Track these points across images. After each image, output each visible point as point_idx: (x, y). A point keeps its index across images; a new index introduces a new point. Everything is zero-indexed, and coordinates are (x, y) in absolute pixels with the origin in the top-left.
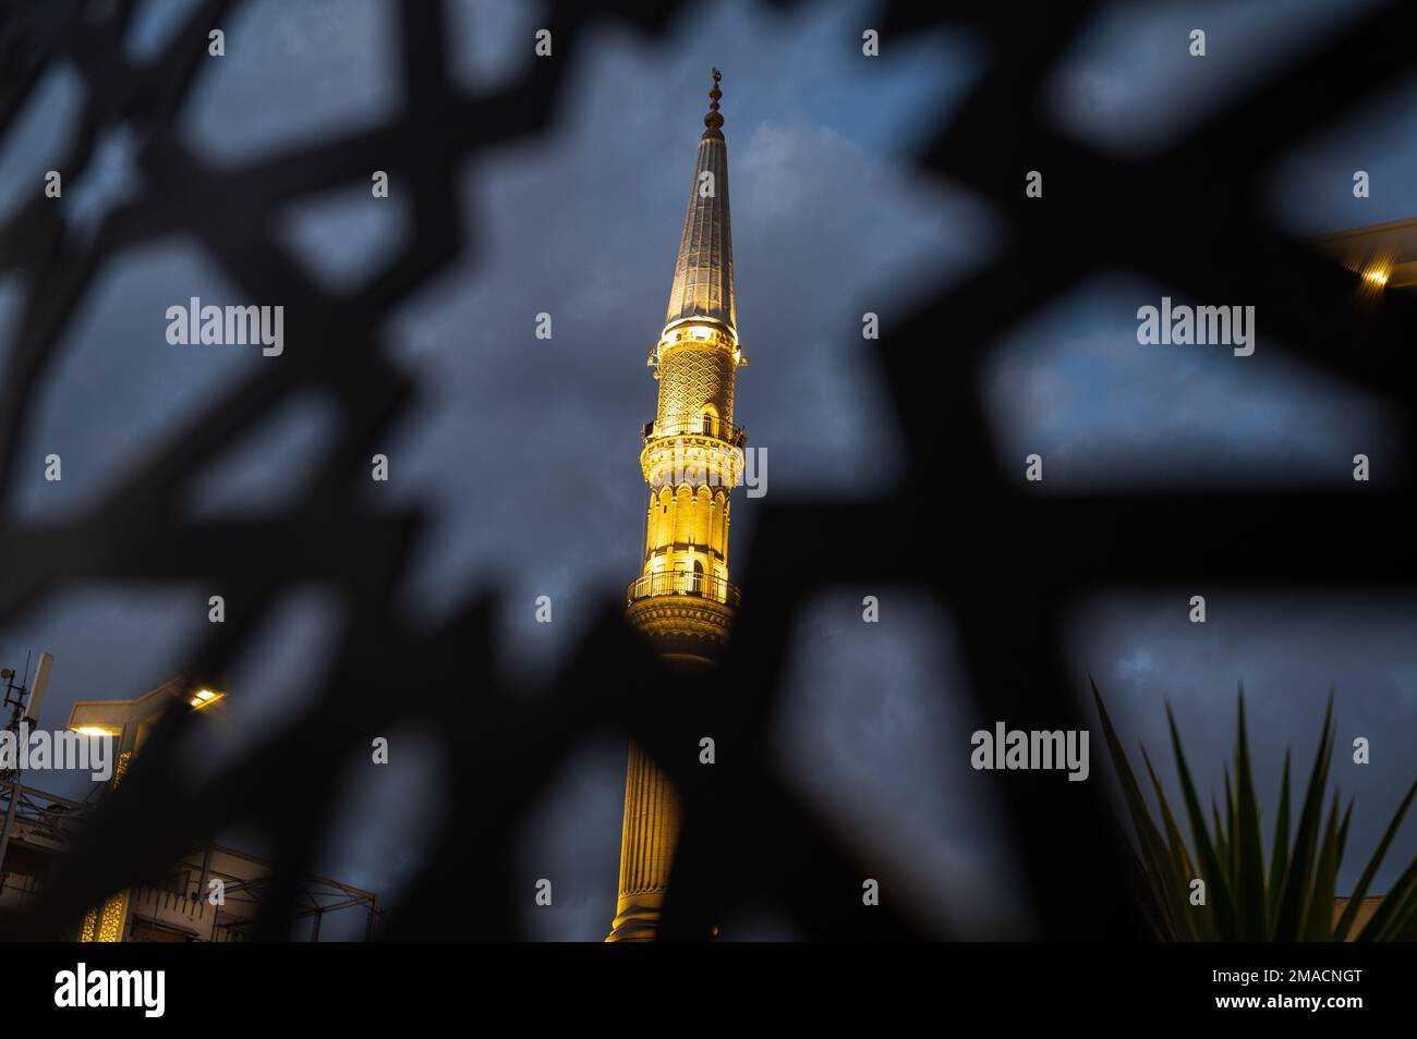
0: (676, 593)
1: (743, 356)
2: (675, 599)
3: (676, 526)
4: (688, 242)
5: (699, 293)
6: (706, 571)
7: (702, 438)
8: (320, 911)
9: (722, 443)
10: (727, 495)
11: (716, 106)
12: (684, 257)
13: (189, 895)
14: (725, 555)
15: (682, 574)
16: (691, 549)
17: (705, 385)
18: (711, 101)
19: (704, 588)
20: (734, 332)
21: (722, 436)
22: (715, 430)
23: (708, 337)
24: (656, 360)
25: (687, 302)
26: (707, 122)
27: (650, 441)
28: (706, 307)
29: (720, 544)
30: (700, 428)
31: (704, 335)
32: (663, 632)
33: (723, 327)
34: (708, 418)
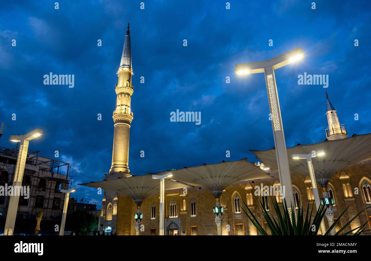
0: (122, 113)
1: (133, 73)
2: (121, 114)
3: (122, 102)
4: (124, 53)
5: (126, 62)
6: (127, 109)
7: (126, 87)
8: (59, 167)
9: (130, 88)
10: (130, 97)
11: (128, 29)
12: (123, 56)
13: (34, 164)
14: (130, 107)
15: (123, 110)
16: (124, 105)
17: (127, 78)
18: (128, 28)
19: (126, 112)
20: (132, 69)
21: (130, 87)
22: (128, 86)
23: (127, 70)
24: (118, 73)
25: (124, 63)
26: (127, 32)
27: (117, 87)
28: (127, 64)
29: (129, 105)
30: (126, 85)
31: (126, 69)
32: (119, 120)
33: (130, 68)
34: (127, 83)
